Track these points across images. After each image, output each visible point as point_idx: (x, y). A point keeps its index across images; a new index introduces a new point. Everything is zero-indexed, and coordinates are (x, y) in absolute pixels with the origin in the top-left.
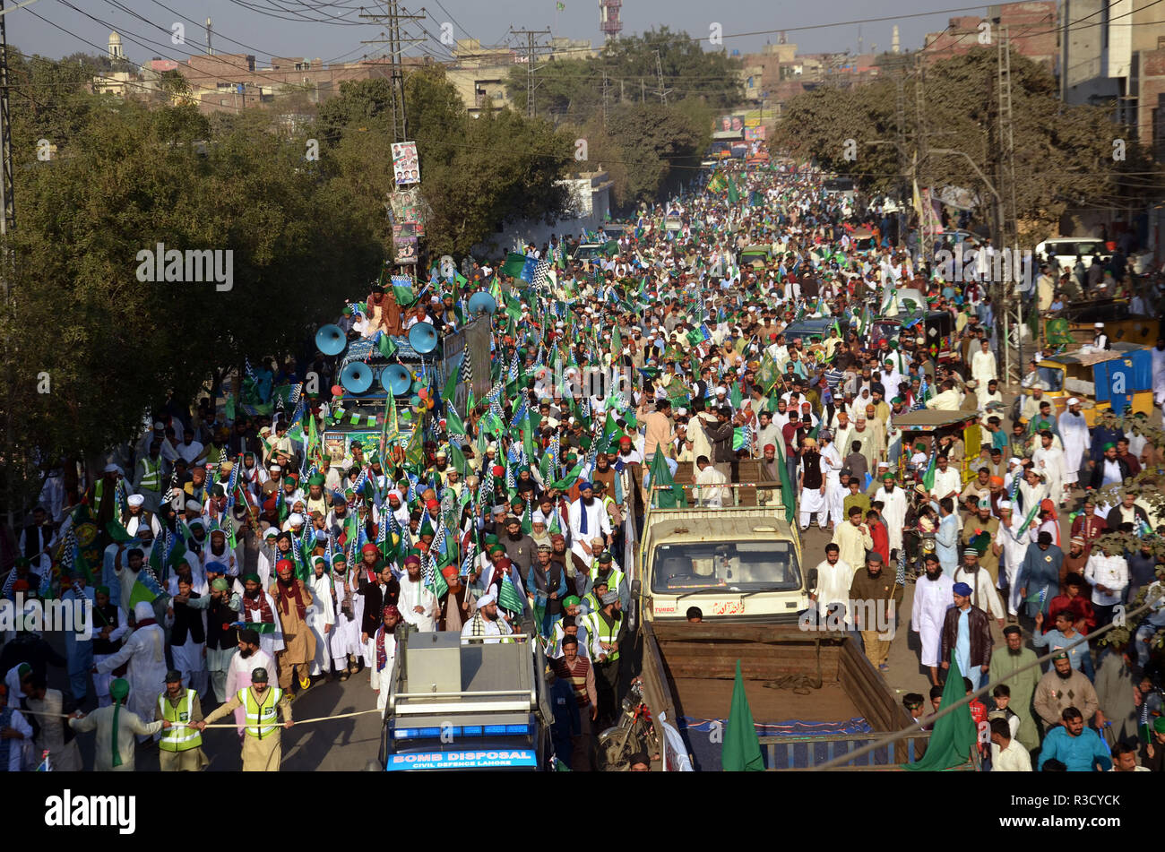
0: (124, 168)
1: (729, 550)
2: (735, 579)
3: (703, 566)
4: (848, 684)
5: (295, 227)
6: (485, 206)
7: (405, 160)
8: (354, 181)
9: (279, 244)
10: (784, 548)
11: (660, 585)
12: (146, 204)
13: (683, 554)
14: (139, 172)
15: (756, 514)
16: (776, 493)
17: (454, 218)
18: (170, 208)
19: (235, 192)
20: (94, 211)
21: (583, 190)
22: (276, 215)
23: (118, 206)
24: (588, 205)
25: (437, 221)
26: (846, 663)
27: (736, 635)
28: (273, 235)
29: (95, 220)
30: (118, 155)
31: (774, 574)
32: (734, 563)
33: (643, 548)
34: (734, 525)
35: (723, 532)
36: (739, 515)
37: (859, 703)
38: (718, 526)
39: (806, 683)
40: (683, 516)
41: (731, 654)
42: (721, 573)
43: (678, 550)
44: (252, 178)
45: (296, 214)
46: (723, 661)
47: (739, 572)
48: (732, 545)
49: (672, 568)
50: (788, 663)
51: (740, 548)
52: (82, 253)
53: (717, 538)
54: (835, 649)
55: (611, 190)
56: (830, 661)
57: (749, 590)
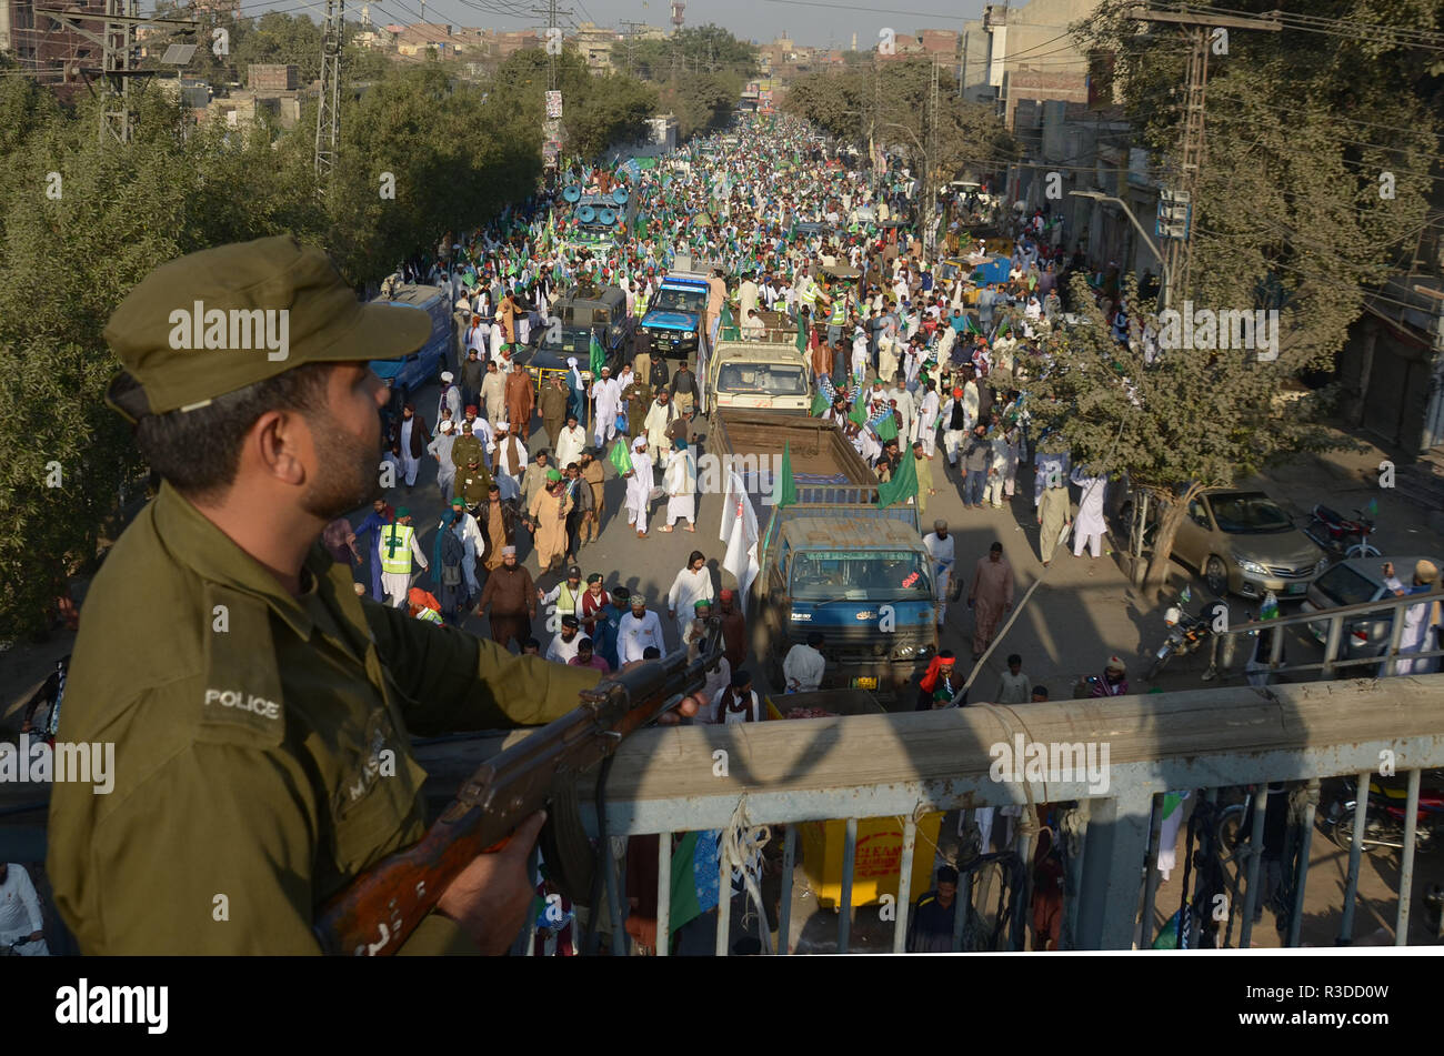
0: (404, 107)
1: (766, 368)
2: (765, 386)
3: (747, 377)
4: (835, 455)
5: (497, 145)
6: (602, 134)
7: (554, 104)
8: (530, 118)
9: (487, 157)
10: (798, 370)
11: (722, 386)
12: (413, 129)
13: (736, 369)
14: (411, 110)
15: (782, 348)
16: (795, 335)
17: (582, 141)
18: (427, 132)
19: (462, 123)
20: (383, 133)
21: (660, 126)
22: (486, 138)
23: (397, 130)
24: (663, 136)
25: (571, 142)
26: (834, 441)
27: (771, 421)
28: (484, 151)
29: (382, 138)
30: (399, 99)
31: (790, 385)
32: (767, 376)
33: (713, 363)
34: (769, 354)
35: (762, 358)
36: (772, 347)
37: (841, 466)
38: (759, 353)
39: (810, 451)
40: (737, 346)
41: (767, 432)
42: (758, 381)
43: (734, 367)
44: (474, 116)
45: (496, 138)
46: (762, 436)
47: (769, 382)
48: (768, 366)
49: (730, 378)
50: (800, 439)
51: (772, 368)
52: (375, 157)
53: (759, 361)
54: (828, 433)
55: (677, 127)
56: (825, 439)
57: (776, 394)
